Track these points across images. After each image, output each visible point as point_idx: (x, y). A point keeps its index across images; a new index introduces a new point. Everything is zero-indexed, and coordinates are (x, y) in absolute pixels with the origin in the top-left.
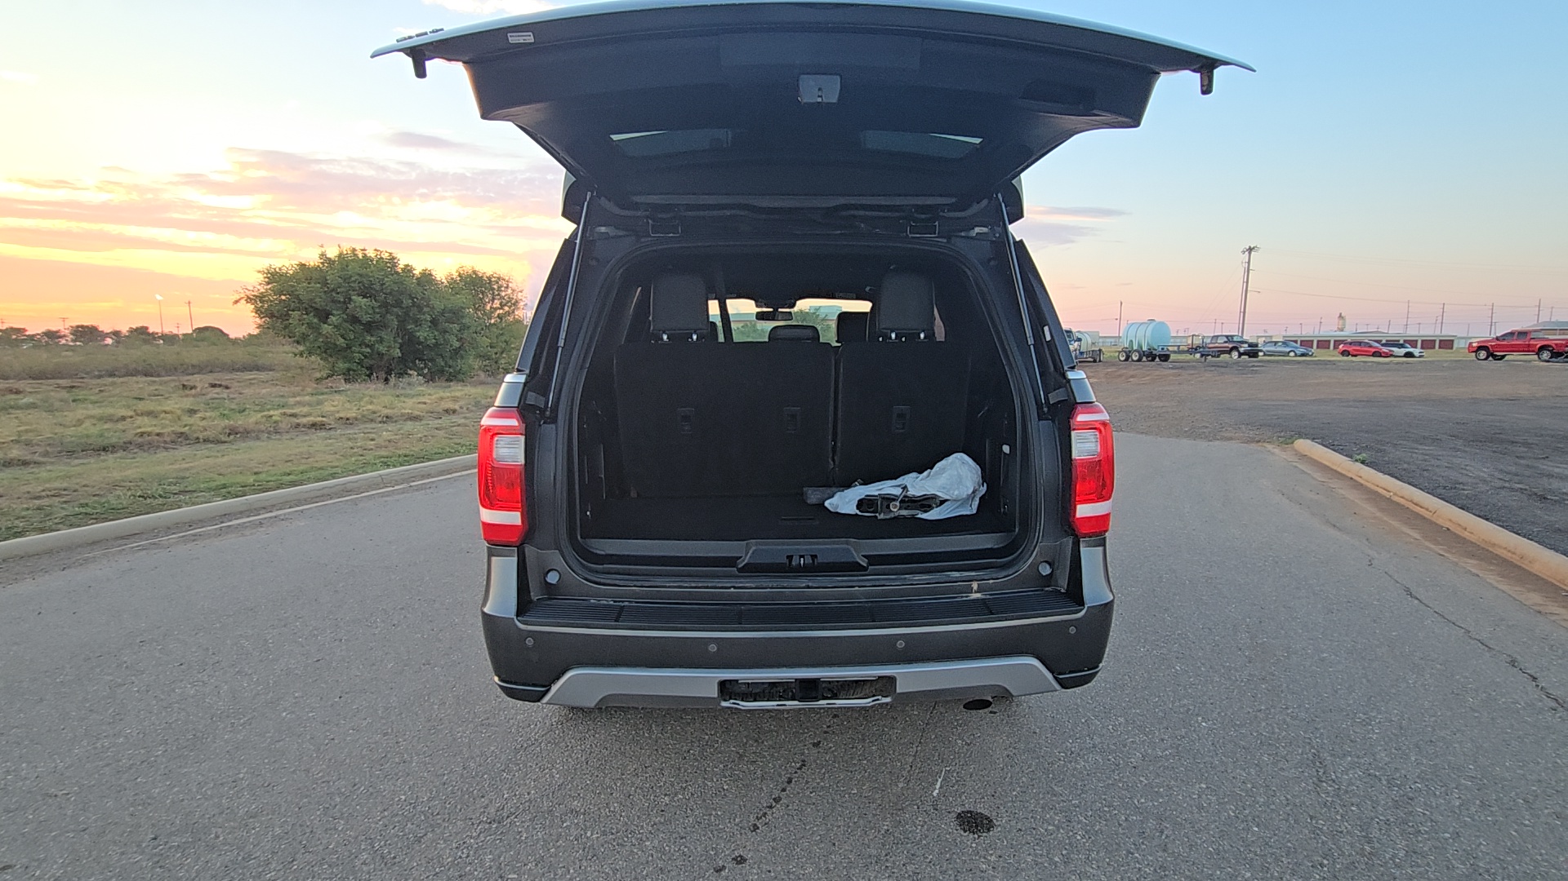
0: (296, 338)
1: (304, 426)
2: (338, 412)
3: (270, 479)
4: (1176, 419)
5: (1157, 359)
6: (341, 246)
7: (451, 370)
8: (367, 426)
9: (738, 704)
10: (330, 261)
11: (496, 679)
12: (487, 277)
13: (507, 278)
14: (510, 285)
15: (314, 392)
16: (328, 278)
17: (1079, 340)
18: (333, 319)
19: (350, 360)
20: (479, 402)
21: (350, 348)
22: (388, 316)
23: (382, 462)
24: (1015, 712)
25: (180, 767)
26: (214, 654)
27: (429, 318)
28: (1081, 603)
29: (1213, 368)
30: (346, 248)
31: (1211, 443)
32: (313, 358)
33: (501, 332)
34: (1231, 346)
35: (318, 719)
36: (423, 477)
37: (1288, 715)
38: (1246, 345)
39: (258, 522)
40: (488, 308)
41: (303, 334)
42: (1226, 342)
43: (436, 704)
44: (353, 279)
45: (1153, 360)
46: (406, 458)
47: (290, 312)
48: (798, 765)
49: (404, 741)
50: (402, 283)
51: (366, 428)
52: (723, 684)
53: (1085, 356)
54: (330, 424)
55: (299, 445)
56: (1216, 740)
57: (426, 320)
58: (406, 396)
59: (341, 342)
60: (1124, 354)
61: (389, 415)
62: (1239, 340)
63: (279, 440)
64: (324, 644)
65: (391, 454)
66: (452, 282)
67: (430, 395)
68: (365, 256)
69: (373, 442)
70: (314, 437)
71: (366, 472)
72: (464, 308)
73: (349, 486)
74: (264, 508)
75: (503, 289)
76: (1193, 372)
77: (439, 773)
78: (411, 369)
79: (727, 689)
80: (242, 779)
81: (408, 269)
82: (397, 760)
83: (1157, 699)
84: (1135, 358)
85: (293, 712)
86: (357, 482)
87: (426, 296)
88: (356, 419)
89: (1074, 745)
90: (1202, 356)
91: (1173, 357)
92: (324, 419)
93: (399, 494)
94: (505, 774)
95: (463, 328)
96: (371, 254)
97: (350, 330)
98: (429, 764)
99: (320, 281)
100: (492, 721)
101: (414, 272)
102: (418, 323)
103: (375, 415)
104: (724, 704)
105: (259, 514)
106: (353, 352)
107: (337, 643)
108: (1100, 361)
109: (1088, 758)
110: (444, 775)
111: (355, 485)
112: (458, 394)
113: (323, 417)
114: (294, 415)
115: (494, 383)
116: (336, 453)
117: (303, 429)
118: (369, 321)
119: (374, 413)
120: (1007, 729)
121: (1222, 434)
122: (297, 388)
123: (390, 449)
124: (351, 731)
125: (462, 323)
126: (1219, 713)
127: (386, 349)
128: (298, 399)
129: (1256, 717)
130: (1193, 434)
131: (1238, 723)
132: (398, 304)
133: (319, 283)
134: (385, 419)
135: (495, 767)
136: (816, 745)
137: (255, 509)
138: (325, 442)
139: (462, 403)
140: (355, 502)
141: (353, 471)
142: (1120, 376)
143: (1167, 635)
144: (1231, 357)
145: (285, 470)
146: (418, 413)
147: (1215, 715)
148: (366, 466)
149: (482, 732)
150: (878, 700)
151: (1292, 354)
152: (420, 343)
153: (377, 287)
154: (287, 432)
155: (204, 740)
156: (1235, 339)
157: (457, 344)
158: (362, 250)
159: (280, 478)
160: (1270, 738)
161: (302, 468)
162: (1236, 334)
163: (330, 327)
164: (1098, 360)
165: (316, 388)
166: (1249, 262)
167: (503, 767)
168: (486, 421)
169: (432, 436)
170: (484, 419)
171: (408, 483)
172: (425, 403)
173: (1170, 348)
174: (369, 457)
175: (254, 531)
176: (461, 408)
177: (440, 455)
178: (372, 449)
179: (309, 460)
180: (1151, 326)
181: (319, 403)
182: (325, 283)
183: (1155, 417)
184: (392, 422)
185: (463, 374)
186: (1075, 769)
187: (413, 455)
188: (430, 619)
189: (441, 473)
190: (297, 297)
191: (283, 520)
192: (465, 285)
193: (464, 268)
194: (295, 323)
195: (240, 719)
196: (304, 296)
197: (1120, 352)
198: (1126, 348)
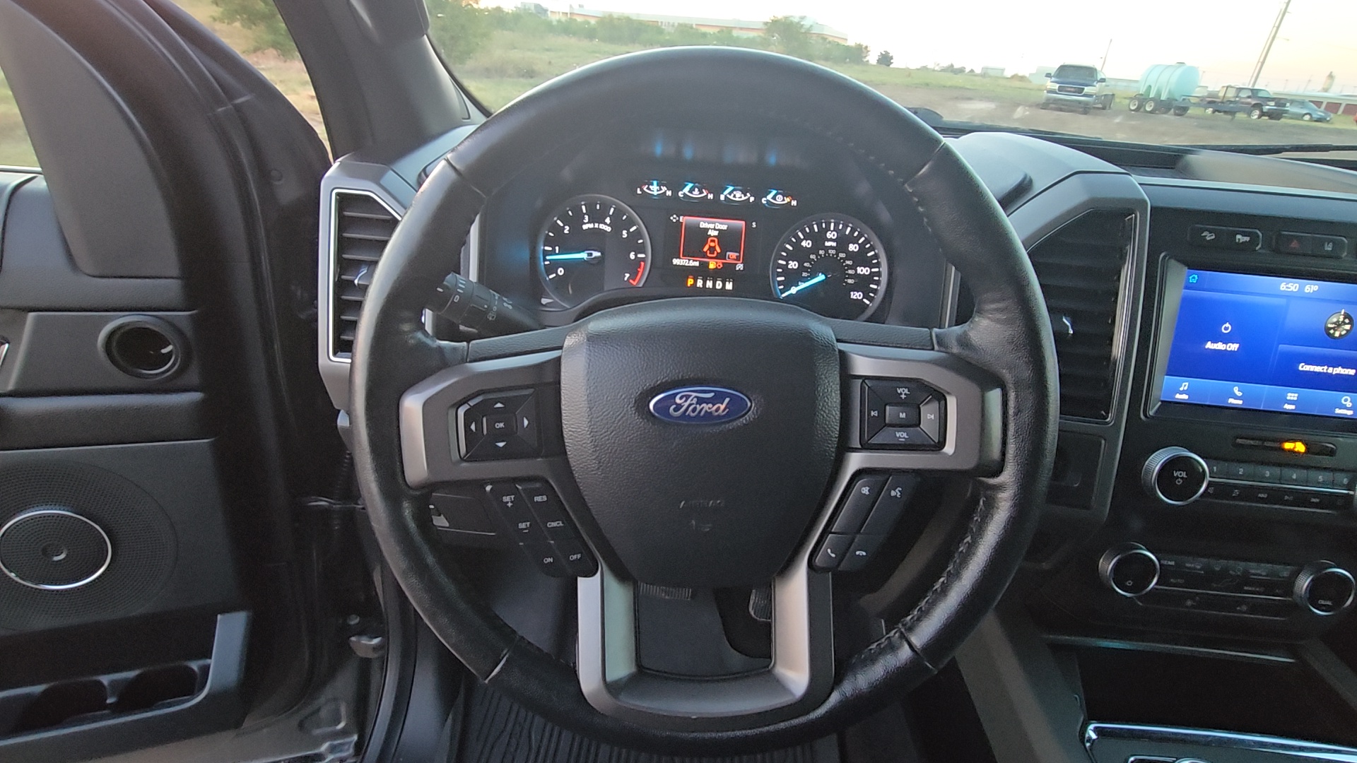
5: (1173, 112)
17: (1101, 81)
34: (1253, 102)
38: (1272, 103)
42: (1249, 97)
45: (1168, 112)
60: (1137, 102)
62: (1265, 95)
84: (1148, 109)
90: (1214, 111)
91: (1189, 110)
108: (1110, 109)
144: (1250, 117)
151: (1307, 117)
156: (1261, 94)
162: (1260, 86)
173: (1191, 99)
180: (1179, 71)
197: (1131, 99)
198: (1142, 95)
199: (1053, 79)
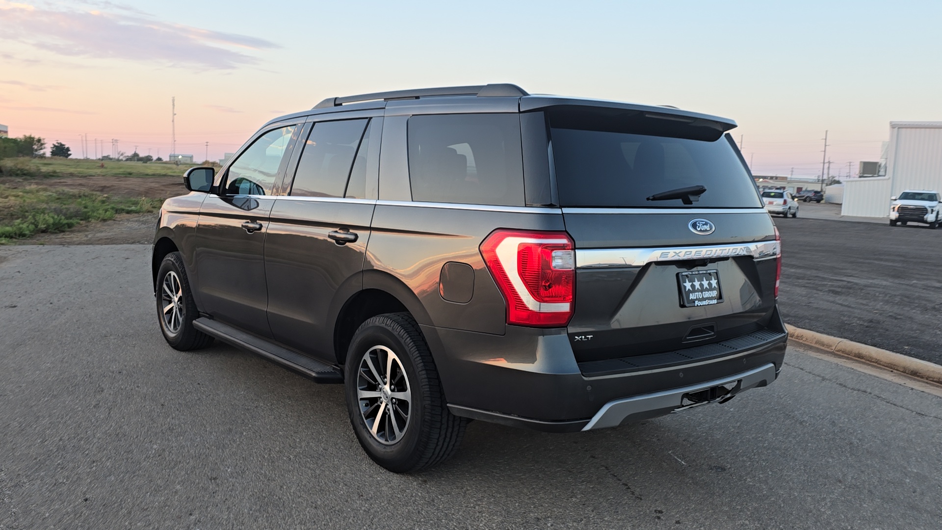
48: (604, 468)
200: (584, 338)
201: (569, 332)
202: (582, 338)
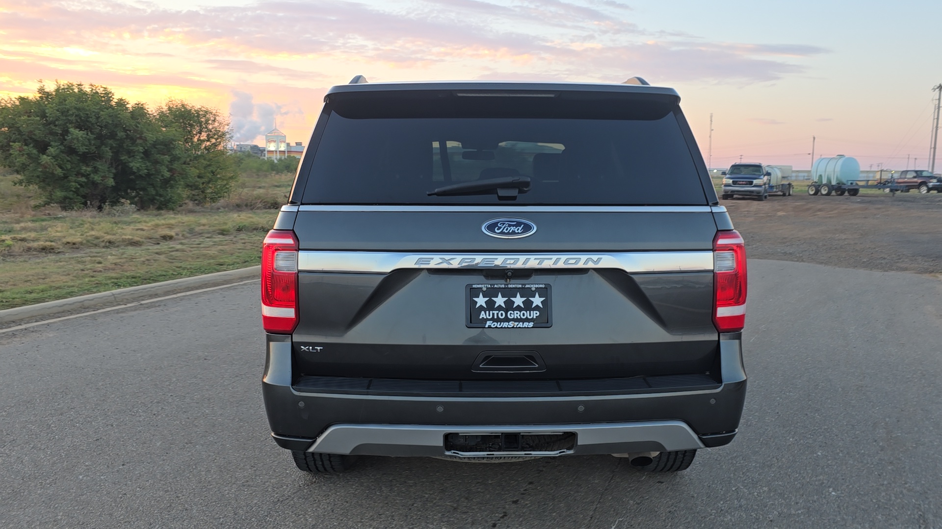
0: (15, 168)
1: (35, 249)
2: (64, 237)
3: (14, 296)
4: (857, 250)
5: (846, 193)
6: (58, 81)
7: (162, 199)
8: (92, 250)
9: (458, 454)
10: (48, 94)
11: (273, 434)
12: (195, 111)
13: (214, 112)
14: (217, 118)
15: (35, 218)
16: (47, 111)
17: (768, 174)
18: (51, 150)
19: (67, 189)
20: (193, 229)
21: (67, 177)
22: (103, 147)
23: (113, 282)
24: (679, 482)
25: (9, 511)
26: (8, 434)
27: (141, 149)
28: (719, 380)
29: (900, 203)
30: (63, 82)
31: (886, 273)
32: (31, 187)
33: (208, 163)
34: (920, 181)
35: (110, 480)
36: (151, 296)
37: (905, 488)
38: (935, 181)
39: (11, 333)
40: (195, 139)
41: (23, 164)
42: (915, 177)
43: (203, 471)
44: (71, 112)
45: (842, 194)
46: (133, 280)
47: (11, 144)
48: (501, 515)
49: (183, 495)
50: (116, 116)
51: (91, 252)
52: (447, 437)
53: (775, 190)
54: (59, 248)
55: (34, 267)
56: (841, 504)
57: (138, 151)
58: (125, 223)
59: (59, 171)
60: (814, 188)
61: (112, 240)
62: (929, 175)
63: (13, 262)
64: (99, 428)
65: (119, 275)
66: (162, 114)
67: (145, 222)
68: (80, 90)
69: (100, 265)
70: (45, 259)
71: (100, 292)
72: (175, 141)
73: (86, 304)
74: (14, 322)
75: (210, 122)
76: (879, 206)
77: (216, 517)
78: (123, 198)
79: (450, 441)
80: (61, 519)
81: (121, 103)
82: (180, 508)
83: (797, 475)
84: (824, 193)
85: (88, 476)
86: (92, 300)
87: (139, 129)
88: (81, 243)
89: (724, 505)
90: (891, 191)
91: (862, 191)
92: (53, 244)
93: (132, 311)
94: (268, 518)
95: (174, 159)
96: (87, 89)
97: (68, 161)
98: (206, 511)
99: (39, 114)
100: (251, 483)
101: (128, 106)
102: (131, 154)
103: (98, 241)
104: (447, 453)
105: (10, 327)
106: (69, 181)
107: (110, 427)
108: (789, 195)
109: (734, 514)
110: (220, 518)
111: (92, 303)
112: (173, 221)
113: (52, 241)
114: (23, 240)
115: (203, 212)
116: (69, 275)
117: (35, 253)
118: (85, 152)
119: (97, 238)
120: (671, 493)
121: (898, 264)
122: (16, 215)
123: (118, 271)
124: (138, 489)
125: (173, 154)
126: (847, 486)
127: (100, 178)
128: (22, 225)
129: (878, 489)
130: (871, 265)
131: (862, 493)
132: (113, 136)
133: (38, 116)
134: (108, 244)
135: (260, 514)
136: (515, 502)
137: (6, 323)
138: (57, 264)
139: (177, 230)
140: (93, 317)
141: (88, 290)
142: (808, 209)
143: (815, 429)
144: (920, 192)
145: (26, 289)
146: (138, 239)
147: (844, 487)
148: (99, 286)
149: (244, 491)
150: (564, 452)
152: (134, 173)
153: (93, 120)
154: (20, 255)
155: (22, 494)
156: (925, 174)
157: (167, 174)
158: (79, 85)
159: (24, 296)
160: (886, 504)
161: (41, 287)
162: (927, 169)
163: (49, 158)
164: (787, 194)
165: (34, 216)
166: (939, 99)
167: (266, 514)
168: (268, 240)
169: (154, 260)
170: (266, 238)
171: (138, 301)
172: (142, 230)
173: (858, 183)
174: (100, 278)
175: (10, 340)
176: (177, 234)
177: (165, 277)
178: (100, 271)
179: (45, 280)
180: (841, 161)
181: (44, 229)
182: (43, 115)
183: (836, 248)
184: (114, 247)
185: (173, 203)
186: (723, 521)
187: (140, 277)
188: (184, 410)
189: (167, 293)
190: (18, 129)
191: (33, 332)
192: (174, 118)
193: (174, 102)
194: (16, 153)
195: (47, 480)
196: (24, 128)
197: (809, 186)
198: (815, 182)
199: (728, 176)
200: (312, 349)
201: (293, 341)
202: (308, 349)
